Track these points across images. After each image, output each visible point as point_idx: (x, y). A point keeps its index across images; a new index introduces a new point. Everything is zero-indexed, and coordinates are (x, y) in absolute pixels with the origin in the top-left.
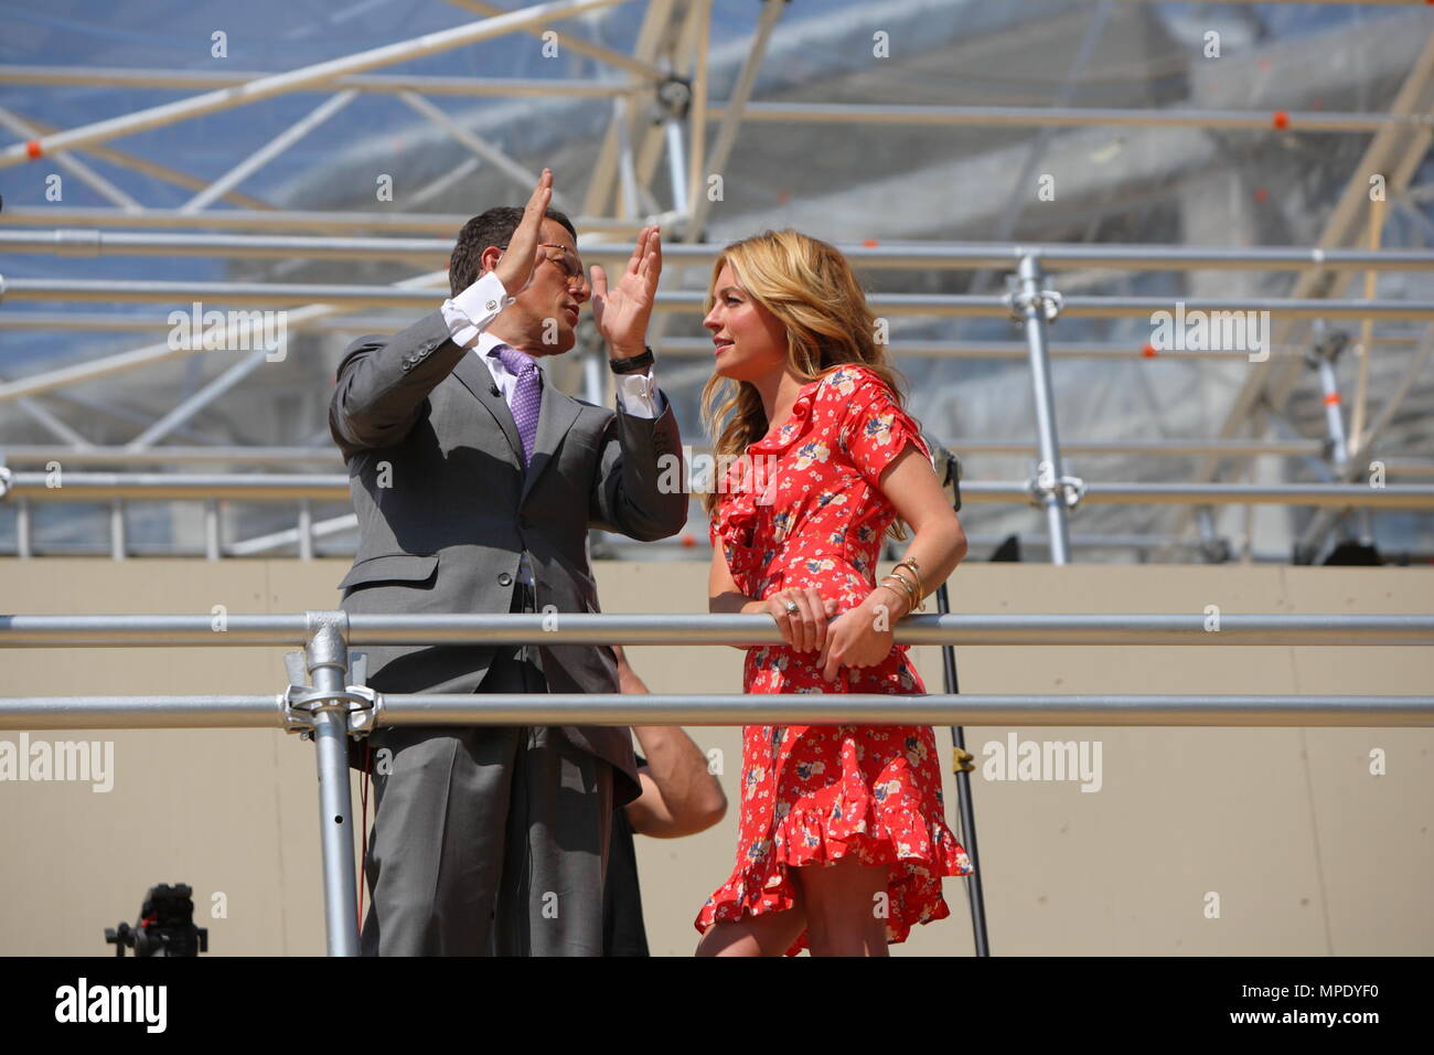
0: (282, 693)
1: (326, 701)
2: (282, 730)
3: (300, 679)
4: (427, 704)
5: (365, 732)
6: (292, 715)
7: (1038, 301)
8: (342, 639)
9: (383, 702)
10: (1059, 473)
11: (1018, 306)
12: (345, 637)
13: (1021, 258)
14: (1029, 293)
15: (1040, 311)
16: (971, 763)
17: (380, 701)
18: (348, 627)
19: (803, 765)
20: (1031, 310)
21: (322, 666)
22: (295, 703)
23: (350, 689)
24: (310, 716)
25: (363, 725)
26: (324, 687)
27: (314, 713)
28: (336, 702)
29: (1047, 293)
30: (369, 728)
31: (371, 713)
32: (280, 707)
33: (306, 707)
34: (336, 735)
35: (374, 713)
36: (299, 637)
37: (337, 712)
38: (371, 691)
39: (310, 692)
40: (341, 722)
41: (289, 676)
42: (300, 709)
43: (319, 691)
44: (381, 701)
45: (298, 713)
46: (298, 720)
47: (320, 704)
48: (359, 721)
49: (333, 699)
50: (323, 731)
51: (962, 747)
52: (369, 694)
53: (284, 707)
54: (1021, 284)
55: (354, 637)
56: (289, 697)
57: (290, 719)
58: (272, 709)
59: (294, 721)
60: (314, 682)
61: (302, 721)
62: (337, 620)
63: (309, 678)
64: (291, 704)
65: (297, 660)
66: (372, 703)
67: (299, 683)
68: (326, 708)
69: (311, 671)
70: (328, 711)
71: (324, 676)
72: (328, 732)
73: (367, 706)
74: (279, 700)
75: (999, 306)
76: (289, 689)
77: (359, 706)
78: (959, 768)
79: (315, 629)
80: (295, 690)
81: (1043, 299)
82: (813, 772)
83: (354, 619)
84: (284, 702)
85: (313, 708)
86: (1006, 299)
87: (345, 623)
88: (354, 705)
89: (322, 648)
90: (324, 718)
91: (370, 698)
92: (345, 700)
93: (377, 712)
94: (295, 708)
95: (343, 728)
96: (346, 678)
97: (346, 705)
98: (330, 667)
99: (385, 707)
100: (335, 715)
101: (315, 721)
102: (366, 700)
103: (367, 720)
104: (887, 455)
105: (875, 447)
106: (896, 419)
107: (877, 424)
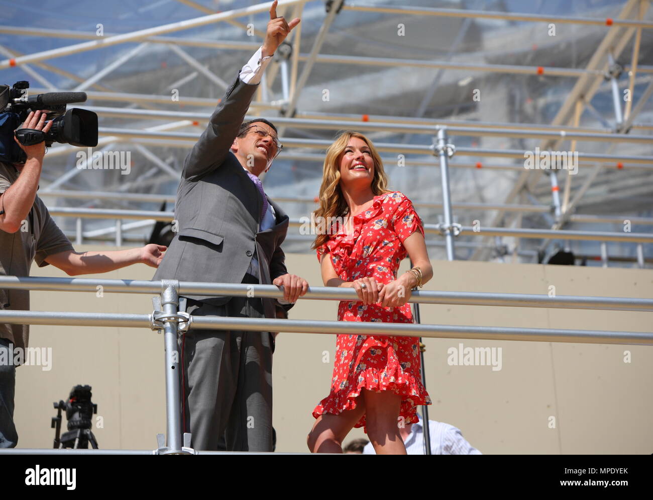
0: (151, 313)
1: (169, 318)
2: (151, 329)
3: (158, 308)
4: (210, 321)
5: (185, 331)
6: (155, 323)
8: (176, 292)
12: (178, 291)
17: (191, 318)
18: (179, 287)
21: (167, 303)
22: (156, 318)
23: (179, 313)
24: (162, 324)
25: (184, 328)
26: (168, 312)
27: (164, 323)
28: (173, 318)
30: (187, 330)
31: (188, 323)
32: (150, 320)
33: (160, 320)
34: (173, 332)
35: (189, 323)
36: (159, 291)
37: (173, 322)
39: (162, 314)
40: (175, 326)
41: (154, 307)
42: (158, 320)
43: (166, 313)
45: (157, 322)
47: (166, 319)
48: (182, 327)
50: (167, 330)
53: (152, 320)
55: (181, 291)
56: (154, 316)
58: (146, 320)
59: (155, 325)
60: (164, 310)
61: (158, 326)
62: (175, 284)
63: (162, 308)
64: (154, 319)
65: (157, 300)
66: (188, 319)
67: (158, 310)
68: (169, 321)
69: (163, 305)
70: (170, 322)
71: (168, 307)
72: (170, 330)
73: (186, 320)
74: (150, 316)
76: (154, 312)
77: (183, 320)
79: (165, 287)
80: (156, 313)
83: (182, 284)
84: (152, 318)
85: (163, 321)
87: (178, 285)
88: (180, 320)
89: (168, 296)
90: (168, 325)
91: (188, 317)
92: (177, 318)
93: (190, 324)
94: (156, 320)
95: (176, 329)
96: (178, 309)
97: (177, 320)
98: (171, 303)
99: (193, 321)
100: (172, 324)
101: (164, 326)
102: (186, 318)
103: (186, 326)
104: (410, 232)
105: (405, 227)
106: (414, 217)
107: (408, 218)
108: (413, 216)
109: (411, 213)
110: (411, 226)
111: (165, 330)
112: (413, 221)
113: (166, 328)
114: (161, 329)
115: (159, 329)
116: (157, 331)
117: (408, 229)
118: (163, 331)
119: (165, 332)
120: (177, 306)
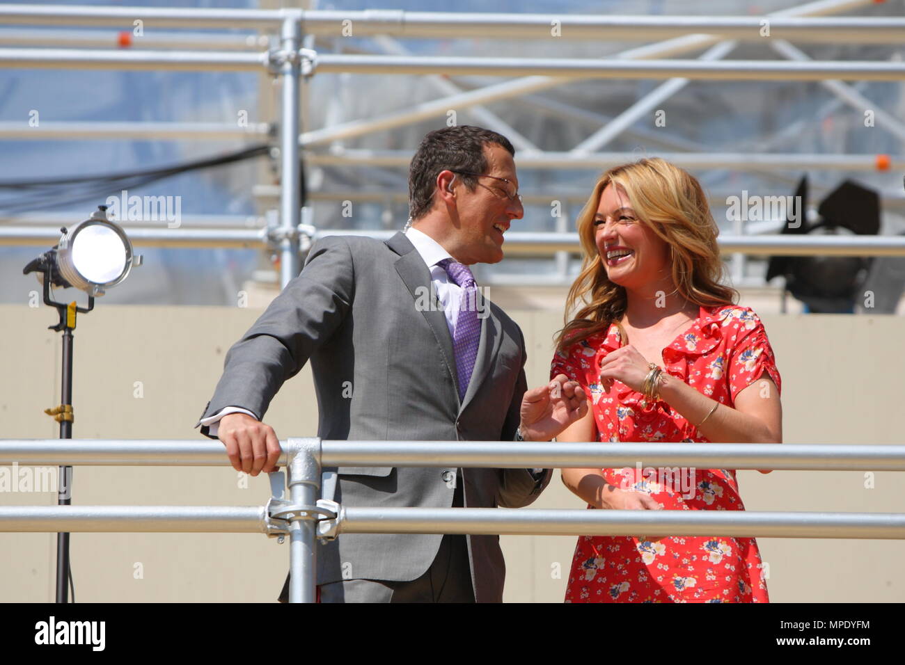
0: (264, 505)
1: (297, 513)
2: (265, 534)
3: (280, 494)
5: (331, 538)
6: (270, 523)
8: (315, 462)
9: (345, 513)
12: (318, 460)
17: (343, 512)
18: (321, 452)
19: (678, 578)
21: (299, 483)
22: (274, 514)
23: (320, 503)
24: (286, 524)
25: (327, 533)
26: (297, 501)
27: (290, 521)
28: (305, 514)
30: (333, 534)
31: (335, 521)
32: (261, 517)
33: (282, 517)
34: (306, 541)
35: (337, 522)
37: (307, 521)
39: (287, 504)
40: (311, 529)
42: (276, 518)
43: (294, 504)
45: (275, 521)
46: (276, 527)
47: (293, 515)
48: (325, 529)
49: (305, 511)
50: (295, 537)
53: (264, 516)
55: (327, 460)
56: (269, 509)
57: (269, 526)
58: (254, 518)
59: (271, 528)
61: (279, 525)
62: (312, 446)
64: (270, 514)
66: (336, 514)
68: (299, 518)
70: (300, 521)
71: (300, 492)
72: (300, 537)
73: (332, 517)
76: (269, 503)
77: (325, 517)
79: (294, 453)
80: (274, 503)
82: (687, 585)
84: (265, 513)
85: (288, 518)
87: (318, 448)
89: (300, 469)
90: (297, 526)
91: (334, 510)
92: (313, 512)
93: (340, 522)
94: (274, 518)
95: (313, 534)
96: (318, 494)
97: (315, 515)
98: (306, 485)
99: (346, 518)
100: (306, 523)
101: (290, 528)
102: (331, 512)
103: (331, 528)
104: (749, 379)
105: (742, 371)
106: (763, 353)
107: (749, 354)
108: (759, 351)
109: (758, 346)
110: (753, 369)
111: (291, 534)
112: (758, 360)
113: (293, 531)
114: (284, 534)
115: (279, 535)
116: (277, 538)
117: (747, 373)
118: (287, 538)
119: (292, 540)
120: (316, 488)
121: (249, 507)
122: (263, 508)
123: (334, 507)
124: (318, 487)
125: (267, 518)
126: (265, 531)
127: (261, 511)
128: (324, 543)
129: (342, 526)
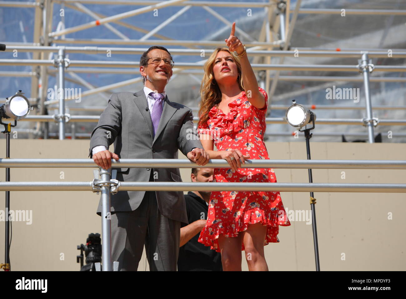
1: (104, 184)
3: (97, 177)
4: (133, 185)
5: (116, 192)
6: (94, 187)
7: (367, 67)
9: (121, 184)
10: (371, 117)
11: (361, 68)
13: (362, 54)
14: (364, 64)
15: (368, 70)
16: (315, 201)
20: (365, 69)
21: (103, 174)
22: (95, 184)
23: (111, 180)
24: (100, 188)
26: (104, 179)
27: (101, 187)
28: (107, 184)
29: (370, 64)
30: (116, 191)
32: (91, 185)
33: (98, 185)
34: (107, 193)
35: (118, 187)
37: (107, 186)
38: (117, 181)
39: (100, 181)
40: (108, 189)
41: (94, 176)
42: (96, 186)
43: (102, 180)
44: (120, 183)
47: (102, 184)
48: (113, 189)
49: (106, 183)
50: (103, 192)
51: (313, 197)
52: (117, 182)
53: (92, 185)
54: (362, 62)
56: (94, 182)
57: (94, 188)
58: (88, 186)
59: (95, 189)
60: (101, 178)
61: (97, 188)
64: (94, 184)
66: (117, 184)
67: (97, 178)
68: (104, 185)
69: (101, 175)
70: (105, 186)
71: (104, 176)
72: (105, 192)
73: (116, 185)
75: (356, 68)
76: (94, 180)
77: (113, 185)
78: (312, 203)
80: (95, 180)
81: (368, 66)
84: (92, 184)
85: (100, 185)
86: (357, 66)
88: (112, 185)
90: (103, 188)
92: (110, 183)
93: (119, 187)
95: (109, 191)
96: (111, 177)
97: (110, 185)
98: (106, 174)
99: (121, 185)
100: (107, 187)
101: (101, 189)
102: (116, 183)
103: (116, 189)
111: (102, 192)
114: (99, 191)
115: (97, 192)
116: (96, 193)
118: (100, 193)
119: (102, 193)
120: (110, 175)
121: (87, 182)
122: (92, 182)
123: (116, 181)
124: (111, 175)
125: (93, 185)
126: (92, 190)
127: (91, 183)
128: (113, 194)
129: (119, 188)
